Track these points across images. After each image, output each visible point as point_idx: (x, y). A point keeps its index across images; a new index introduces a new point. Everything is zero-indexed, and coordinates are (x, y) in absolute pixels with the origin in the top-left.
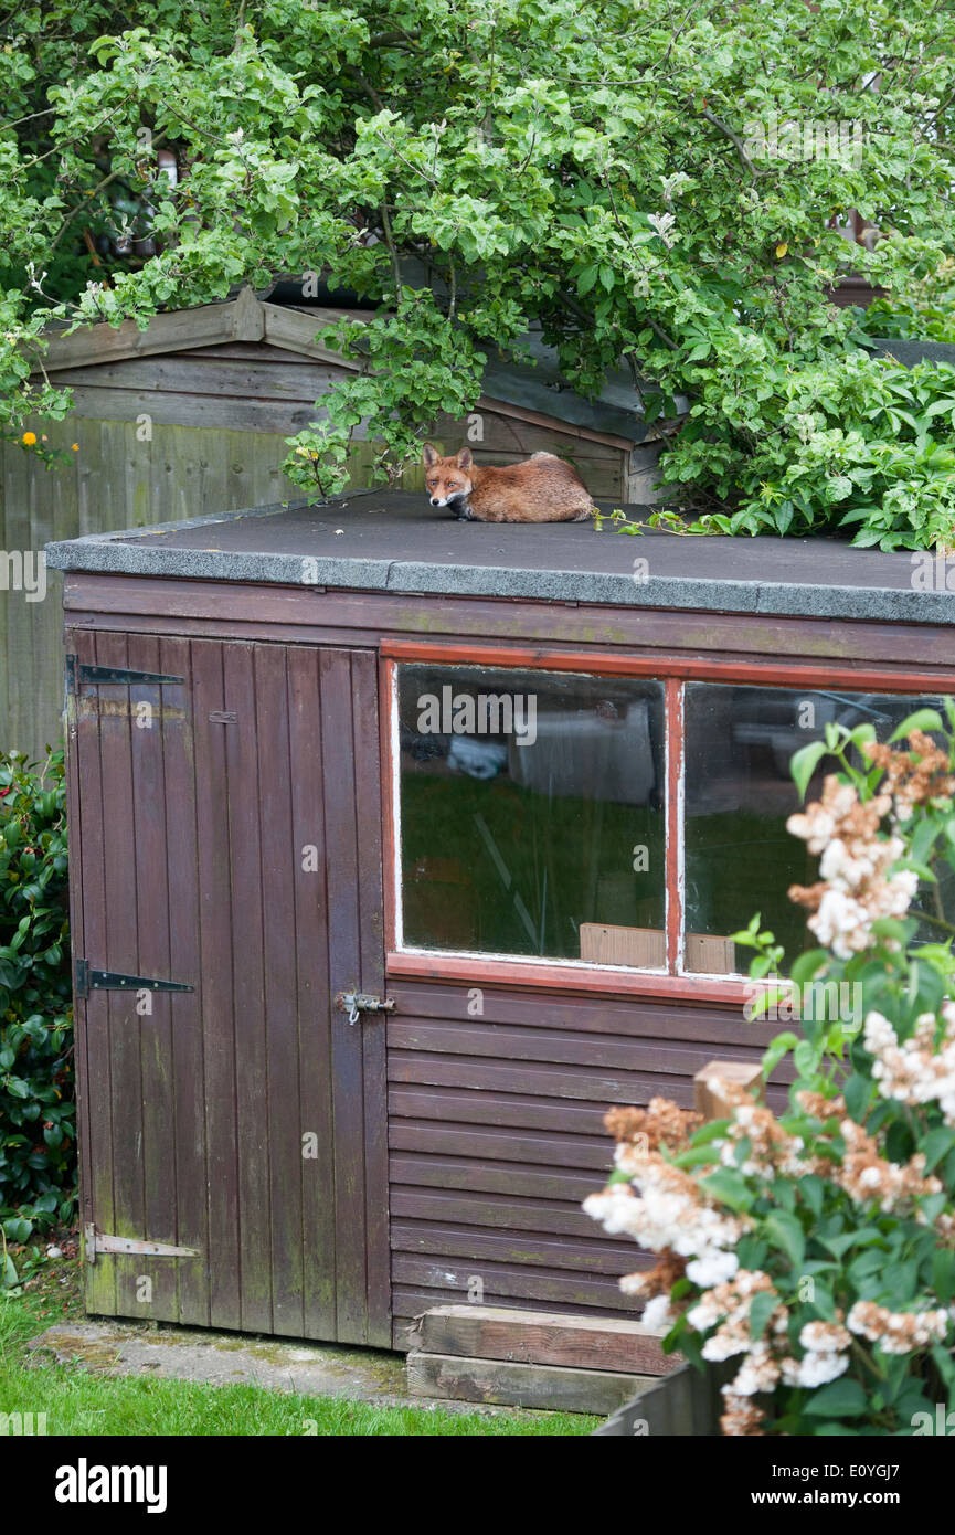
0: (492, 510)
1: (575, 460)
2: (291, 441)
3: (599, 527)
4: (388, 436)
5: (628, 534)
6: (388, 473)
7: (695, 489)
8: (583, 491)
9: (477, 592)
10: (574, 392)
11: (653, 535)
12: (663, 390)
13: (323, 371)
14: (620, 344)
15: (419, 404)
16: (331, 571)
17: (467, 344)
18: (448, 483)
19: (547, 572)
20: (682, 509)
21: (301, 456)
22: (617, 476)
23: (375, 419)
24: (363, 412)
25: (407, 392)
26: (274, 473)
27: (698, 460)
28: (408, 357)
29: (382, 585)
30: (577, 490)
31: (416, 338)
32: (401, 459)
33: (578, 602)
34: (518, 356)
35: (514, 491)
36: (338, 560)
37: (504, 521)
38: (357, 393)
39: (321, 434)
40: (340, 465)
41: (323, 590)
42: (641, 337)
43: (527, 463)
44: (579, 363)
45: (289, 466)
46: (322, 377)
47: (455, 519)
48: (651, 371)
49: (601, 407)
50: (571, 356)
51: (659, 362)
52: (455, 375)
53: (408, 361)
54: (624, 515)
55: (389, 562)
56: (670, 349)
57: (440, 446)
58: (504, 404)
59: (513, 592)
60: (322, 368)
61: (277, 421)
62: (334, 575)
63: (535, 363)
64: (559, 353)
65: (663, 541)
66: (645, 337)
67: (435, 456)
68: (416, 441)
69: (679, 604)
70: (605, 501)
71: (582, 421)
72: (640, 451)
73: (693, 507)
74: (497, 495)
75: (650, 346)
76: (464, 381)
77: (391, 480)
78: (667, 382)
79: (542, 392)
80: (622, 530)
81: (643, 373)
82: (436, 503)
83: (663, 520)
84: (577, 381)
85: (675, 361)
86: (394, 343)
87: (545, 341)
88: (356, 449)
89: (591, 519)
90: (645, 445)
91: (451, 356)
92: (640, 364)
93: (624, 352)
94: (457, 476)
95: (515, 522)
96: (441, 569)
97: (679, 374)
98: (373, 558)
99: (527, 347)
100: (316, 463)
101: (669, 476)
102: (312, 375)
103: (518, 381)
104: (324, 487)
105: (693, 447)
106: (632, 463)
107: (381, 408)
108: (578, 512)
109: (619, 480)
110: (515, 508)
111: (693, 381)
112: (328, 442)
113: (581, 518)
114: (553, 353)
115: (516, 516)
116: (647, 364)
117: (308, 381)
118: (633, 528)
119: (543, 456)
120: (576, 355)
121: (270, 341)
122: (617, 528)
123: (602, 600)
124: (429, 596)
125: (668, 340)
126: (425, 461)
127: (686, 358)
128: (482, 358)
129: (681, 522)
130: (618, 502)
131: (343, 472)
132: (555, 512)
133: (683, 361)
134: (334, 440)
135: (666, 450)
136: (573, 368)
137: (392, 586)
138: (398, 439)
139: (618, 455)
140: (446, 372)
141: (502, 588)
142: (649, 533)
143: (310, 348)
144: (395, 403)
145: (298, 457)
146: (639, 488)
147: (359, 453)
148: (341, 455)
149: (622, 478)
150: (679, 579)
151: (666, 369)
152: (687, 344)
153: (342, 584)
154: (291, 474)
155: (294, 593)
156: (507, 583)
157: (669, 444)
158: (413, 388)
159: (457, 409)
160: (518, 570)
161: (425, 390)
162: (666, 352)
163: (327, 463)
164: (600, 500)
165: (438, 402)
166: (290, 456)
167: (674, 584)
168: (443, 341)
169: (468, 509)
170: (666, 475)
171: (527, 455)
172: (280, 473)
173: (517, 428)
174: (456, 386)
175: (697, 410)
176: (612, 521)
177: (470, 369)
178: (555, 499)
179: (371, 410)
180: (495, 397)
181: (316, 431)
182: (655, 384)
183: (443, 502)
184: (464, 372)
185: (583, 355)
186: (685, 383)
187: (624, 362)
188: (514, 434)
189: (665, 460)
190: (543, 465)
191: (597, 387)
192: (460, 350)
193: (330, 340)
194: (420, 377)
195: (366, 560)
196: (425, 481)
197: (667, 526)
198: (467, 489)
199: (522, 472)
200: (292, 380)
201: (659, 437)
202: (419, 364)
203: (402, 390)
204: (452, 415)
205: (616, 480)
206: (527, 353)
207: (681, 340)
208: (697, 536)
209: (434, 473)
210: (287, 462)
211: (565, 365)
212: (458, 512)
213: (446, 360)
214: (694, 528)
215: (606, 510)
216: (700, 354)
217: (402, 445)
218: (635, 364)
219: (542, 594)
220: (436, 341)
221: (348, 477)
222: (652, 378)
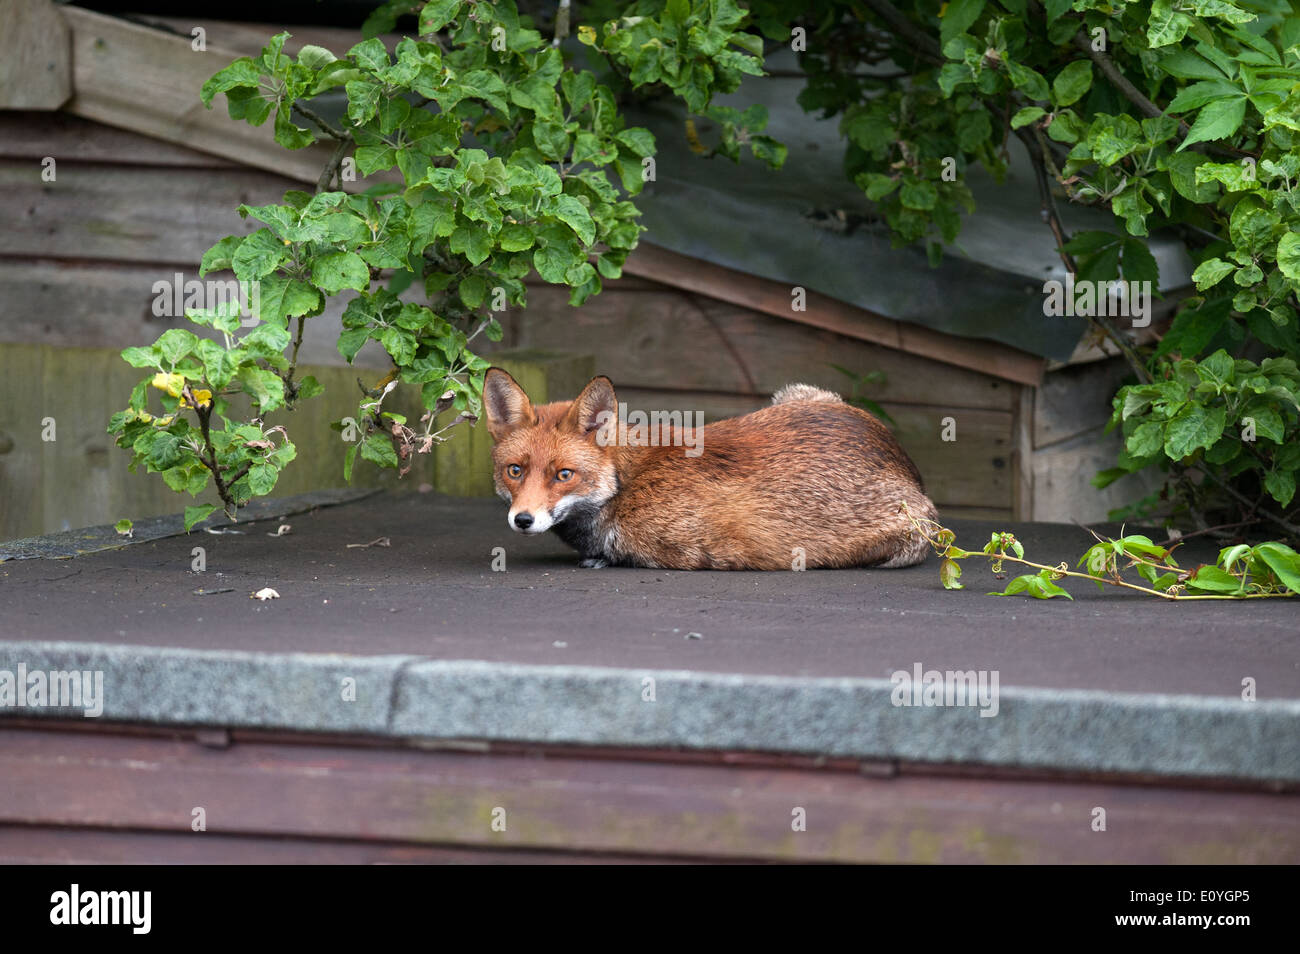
0: (671, 536)
1: (890, 410)
2: (139, 357)
3: (952, 578)
4: (395, 344)
5: (1030, 596)
6: (396, 441)
7: (1209, 485)
8: (909, 488)
9: (627, 737)
10: (885, 234)
11: (1097, 598)
12: (1122, 221)
13: (228, 187)
14: (1005, 102)
15: (475, 260)
16: (244, 686)
17: (603, 106)
18: (555, 474)
19: (811, 685)
20: (1174, 534)
21: (165, 395)
22: (1004, 452)
23: (361, 302)
24: (328, 281)
25: (445, 230)
26: (96, 454)
27: (1213, 402)
28: (448, 138)
29: (376, 720)
30: (893, 485)
31: (468, 90)
32: (431, 407)
33: (896, 761)
34: (738, 138)
35: (728, 487)
36: (261, 659)
37: (705, 566)
38: (314, 232)
39: (217, 338)
40: (267, 420)
41: (221, 739)
42: (1062, 85)
43: (763, 415)
44: (898, 156)
45: (136, 426)
46: (225, 202)
47: (574, 561)
48: (1090, 171)
49: (960, 273)
50: (877, 138)
51: (1108, 148)
52: (571, 187)
53: (448, 150)
54: (1018, 547)
55: (394, 662)
56: (1138, 113)
57: (535, 378)
58: (701, 266)
59: (726, 737)
60: (223, 179)
61: (105, 319)
62: (252, 697)
63: (781, 156)
64: (845, 132)
65: (1124, 613)
66: (1072, 84)
67: (517, 401)
68: (470, 360)
69: (1165, 766)
70: (966, 516)
71: (908, 308)
72: (1061, 388)
73: (1203, 528)
74: (685, 500)
75: (1085, 109)
76: (596, 203)
77: (403, 460)
78: (1131, 201)
79: (799, 231)
80: (1014, 587)
81: (1066, 176)
82: (524, 522)
83: (1123, 560)
84: (893, 202)
85: (1150, 145)
86: (411, 103)
87: (808, 101)
88: (313, 381)
89: (932, 559)
90: (1074, 371)
91: (562, 137)
92: (1059, 152)
93: (1017, 122)
94: (576, 452)
95: (732, 568)
96: (532, 678)
97: (1163, 180)
98: (354, 652)
99: (759, 117)
100: (204, 415)
101: (1139, 445)
102: (198, 198)
103: (742, 207)
104: (226, 478)
105: (1202, 368)
106: (1042, 418)
107: (375, 275)
108: (897, 540)
109: (1006, 463)
110: (730, 532)
111: (1198, 197)
112: (235, 357)
113: (905, 557)
114: (828, 133)
115: (735, 552)
116: (1078, 153)
117: (187, 212)
118: (1042, 580)
119: (804, 395)
120: (892, 136)
121: (88, 109)
122: (1001, 582)
123: (959, 755)
124: (505, 750)
125: (1129, 88)
126: (491, 415)
127: (1182, 138)
128: (641, 141)
129: (1171, 564)
130: (1005, 518)
131: (277, 439)
132: (841, 543)
133: (1171, 145)
134: (255, 354)
135: (1133, 381)
136: (883, 168)
137: (404, 725)
138: (422, 353)
139: (1004, 398)
140: (548, 179)
141: (694, 728)
142: (1084, 592)
143: (192, 126)
144: (411, 258)
145: (159, 400)
146: (1059, 485)
147: (317, 392)
148: (271, 393)
149: (1016, 457)
150: (1162, 701)
151: (1127, 165)
152: (1182, 100)
153: (272, 720)
154: (139, 448)
155: (144, 747)
156: (707, 715)
157: (1137, 366)
158: (461, 219)
159: (578, 274)
160: (736, 680)
161: (492, 225)
162: (1126, 121)
163: (238, 418)
164: (957, 516)
165: (525, 257)
166: (137, 395)
167: (1152, 714)
168: (539, 99)
169: (612, 537)
170: (1131, 443)
171: (763, 398)
172: (114, 447)
173: (735, 328)
174: (574, 213)
175: (1210, 272)
176: (985, 563)
177: (612, 172)
178: (837, 508)
179: (349, 275)
180: (678, 247)
181: (206, 331)
182: (1101, 207)
183: (542, 522)
184: (596, 179)
185: (907, 135)
186: (1177, 201)
187: (1016, 154)
188: (729, 346)
189: (1128, 405)
190: (805, 421)
191: (945, 215)
192: (585, 122)
193: (241, 96)
194: (480, 191)
195: (334, 659)
196: (493, 466)
197: (1134, 575)
198: (605, 488)
199: (751, 438)
200: (143, 209)
201: (1113, 349)
202: (477, 158)
203: (433, 225)
204: (564, 289)
205: (998, 463)
206: (762, 129)
207: (1169, 88)
208: (1212, 601)
209: (517, 446)
210: (130, 414)
211: (861, 162)
212: (583, 548)
213: (547, 148)
214: (1205, 579)
215: (973, 536)
216: (1215, 126)
217: (432, 369)
218: (1044, 152)
219: (800, 741)
220: (522, 100)
221: (289, 453)
222: (1089, 190)
